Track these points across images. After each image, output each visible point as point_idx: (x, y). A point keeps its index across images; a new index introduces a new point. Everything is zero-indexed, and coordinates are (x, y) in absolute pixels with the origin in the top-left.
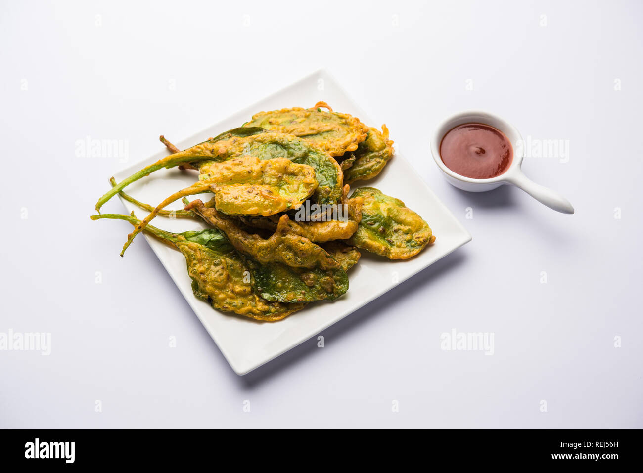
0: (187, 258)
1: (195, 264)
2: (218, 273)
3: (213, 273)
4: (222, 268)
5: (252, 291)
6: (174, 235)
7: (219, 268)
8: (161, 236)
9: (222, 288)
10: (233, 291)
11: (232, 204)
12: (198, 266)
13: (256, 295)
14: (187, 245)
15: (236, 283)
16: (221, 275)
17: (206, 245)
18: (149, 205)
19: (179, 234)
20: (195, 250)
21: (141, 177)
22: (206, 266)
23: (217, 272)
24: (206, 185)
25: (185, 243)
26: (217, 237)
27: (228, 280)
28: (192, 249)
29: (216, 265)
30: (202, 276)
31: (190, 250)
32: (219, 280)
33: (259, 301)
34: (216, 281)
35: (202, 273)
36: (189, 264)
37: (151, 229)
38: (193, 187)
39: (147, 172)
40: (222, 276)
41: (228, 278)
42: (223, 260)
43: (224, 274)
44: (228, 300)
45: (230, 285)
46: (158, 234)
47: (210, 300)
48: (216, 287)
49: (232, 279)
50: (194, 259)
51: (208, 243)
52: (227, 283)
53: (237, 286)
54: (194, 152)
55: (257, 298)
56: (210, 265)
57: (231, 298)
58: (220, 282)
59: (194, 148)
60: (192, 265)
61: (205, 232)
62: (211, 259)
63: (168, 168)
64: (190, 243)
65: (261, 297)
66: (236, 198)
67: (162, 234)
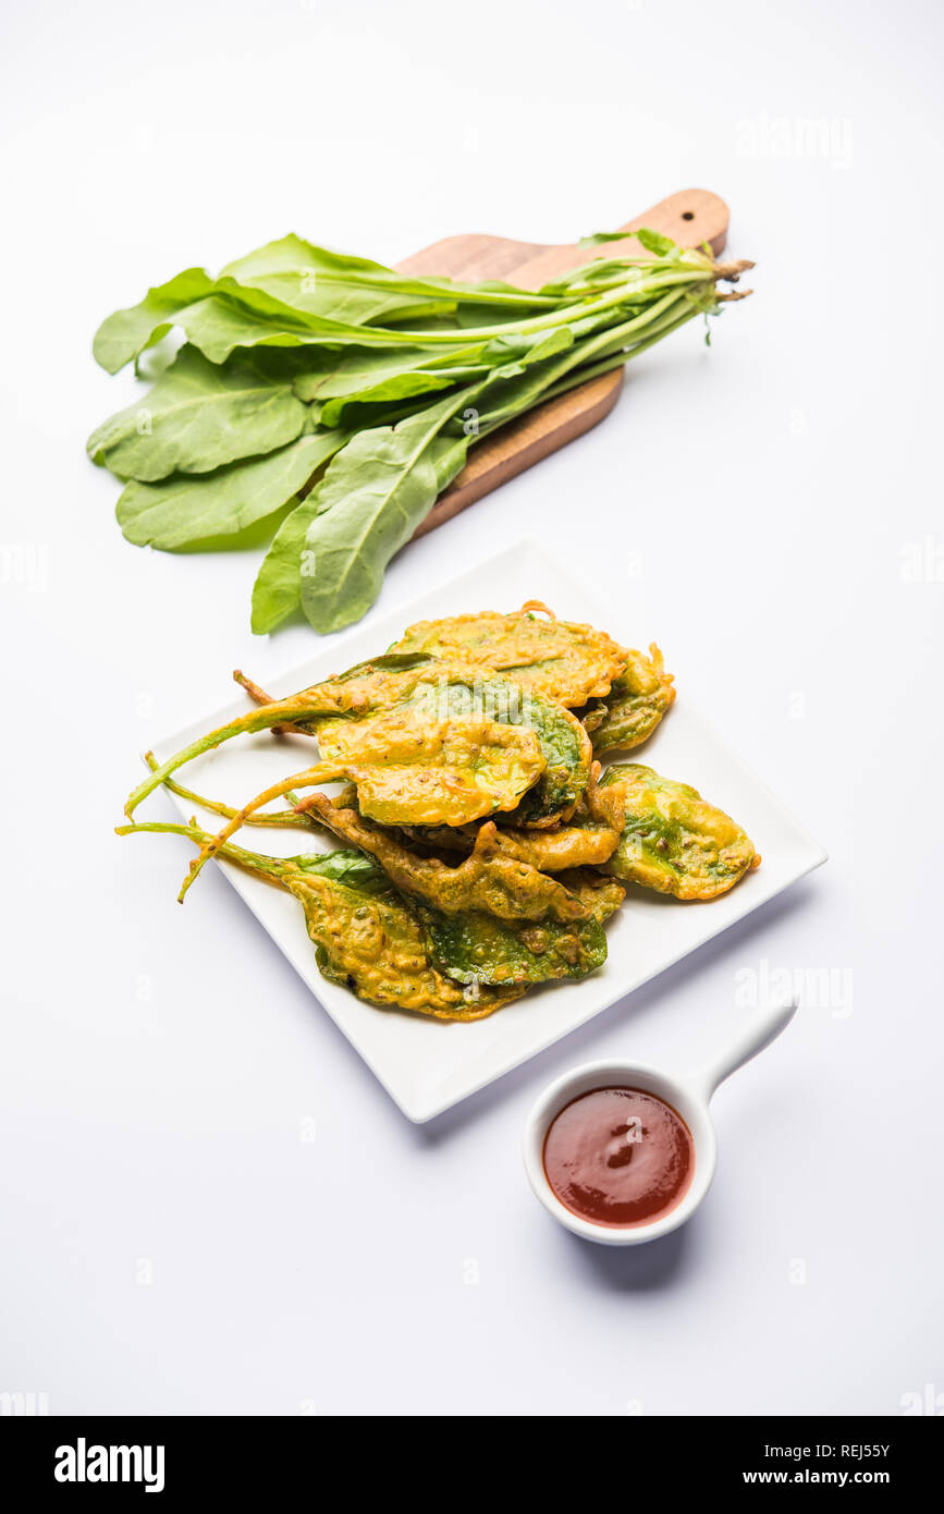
0: (307, 906)
1: (321, 917)
2: (365, 933)
3: (357, 933)
4: (373, 923)
5: (429, 964)
6: (277, 861)
7: (368, 922)
8: (251, 863)
9: (372, 960)
10: (393, 966)
11: (392, 804)
12: (327, 919)
13: (436, 973)
14: (305, 881)
15: (397, 950)
16: (371, 935)
17: (339, 880)
18: (221, 804)
19: (287, 860)
20: (320, 891)
21: (204, 750)
22: (342, 919)
23: (363, 930)
24: (339, 768)
25: (301, 877)
26: (361, 865)
27: (383, 944)
28: (314, 888)
29: (360, 917)
30: (336, 939)
31: (310, 890)
32: (369, 946)
33: (443, 983)
34: (363, 948)
35: (335, 934)
36: (309, 917)
37: (232, 850)
38: (312, 770)
39: (215, 741)
40: (372, 939)
41: (384, 942)
42: (372, 908)
43: (377, 932)
44: (386, 983)
45: (388, 953)
46: (244, 859)
47: (351, 984)
48: (361, 958)
49: (390, 943)
50: (319, 906)
51: (345, 877)
52: (382, 950)
53: (401, 956)
54: (304, 702)
55: (439, 978)
56: (349, 918)
57: (390, 978)
58: (369, 950)
59: (304, 695)
60: (316, 917)
61: (337, 856)
62: (350, 906)
63: (252, 732)
64: (308, 876)
65: (446, 976)
66: (399, 793)
67: (252, 859)
